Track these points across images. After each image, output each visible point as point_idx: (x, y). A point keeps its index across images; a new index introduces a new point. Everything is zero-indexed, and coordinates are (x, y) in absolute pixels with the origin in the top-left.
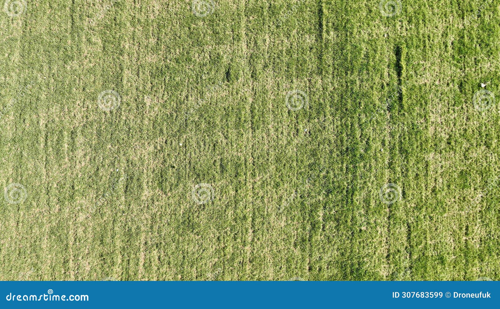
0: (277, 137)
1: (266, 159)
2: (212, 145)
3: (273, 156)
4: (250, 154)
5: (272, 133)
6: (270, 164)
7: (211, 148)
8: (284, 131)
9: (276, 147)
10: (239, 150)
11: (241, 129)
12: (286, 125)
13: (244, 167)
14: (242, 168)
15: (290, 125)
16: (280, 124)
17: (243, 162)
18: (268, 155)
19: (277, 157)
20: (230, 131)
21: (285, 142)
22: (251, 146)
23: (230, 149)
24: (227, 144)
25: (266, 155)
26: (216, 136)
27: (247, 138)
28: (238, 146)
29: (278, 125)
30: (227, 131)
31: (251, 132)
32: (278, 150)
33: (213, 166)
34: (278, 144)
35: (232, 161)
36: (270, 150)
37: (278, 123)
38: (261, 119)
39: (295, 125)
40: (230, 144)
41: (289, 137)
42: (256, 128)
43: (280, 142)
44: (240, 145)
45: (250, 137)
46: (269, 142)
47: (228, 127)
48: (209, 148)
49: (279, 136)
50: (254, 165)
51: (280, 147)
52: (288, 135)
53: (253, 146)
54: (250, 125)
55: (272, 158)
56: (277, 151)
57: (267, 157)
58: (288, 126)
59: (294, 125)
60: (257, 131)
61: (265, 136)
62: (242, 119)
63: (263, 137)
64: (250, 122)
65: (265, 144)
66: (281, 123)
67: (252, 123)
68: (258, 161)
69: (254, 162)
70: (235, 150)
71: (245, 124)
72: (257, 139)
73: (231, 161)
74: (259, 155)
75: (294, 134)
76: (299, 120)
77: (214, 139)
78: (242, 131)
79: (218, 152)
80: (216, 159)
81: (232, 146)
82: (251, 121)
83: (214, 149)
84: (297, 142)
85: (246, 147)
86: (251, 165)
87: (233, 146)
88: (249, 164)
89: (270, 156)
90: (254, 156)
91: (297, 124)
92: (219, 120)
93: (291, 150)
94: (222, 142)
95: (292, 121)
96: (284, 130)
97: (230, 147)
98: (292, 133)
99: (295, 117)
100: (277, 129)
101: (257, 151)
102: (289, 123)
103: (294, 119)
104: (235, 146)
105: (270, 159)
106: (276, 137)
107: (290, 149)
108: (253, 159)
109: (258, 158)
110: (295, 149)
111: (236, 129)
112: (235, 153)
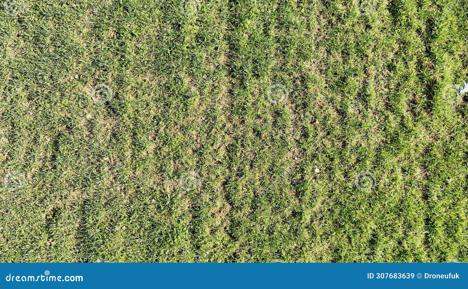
0: (342, 113)
1: (288, 212)
2: (46, 139)
3: (320, 200)
4: (217, 186)
5: (320, 97)
6: (306, 234)
7: (39, 152)
8: (371, 90)
9: (337, 161)
10: (171, 168)
11: (182, 75)
12: (381, 63)
13: (187, 245)
14: (176, 250)
15: (400, 65)
16: (353, 56)
17: (187, 221)
18: (299, 194)
19: (337, 202)
20: (131, 80)
21: (376, 138)
22: (222, 152)
23: (128, 160)
24: (114, 135)
25: (289, 192)
26: (66, 101)
27: (205, 113)
28: (166, 149)
29: (345, 61)
30: (120, 82)
31: (224, 89)
32: (346, 175)
33: (45, 236)
34: (344, 145)
35: (135, 215)
36: (308, 169)
37: (345, 54)
38: (273, 32)
39: (420, 63)
40: (127, 136)
41: (391, 117)
42: (249, 69)
43: (355, 139)
44: (176, 142)
45: (219, 108)
46: (305, 135)
47: (123, 63)
48: (30, 151)
49: (351, 110)
50: (234, 238)
51: (354, 158)
52: (388, 106)
53: (230, 149)
54: (222, 59)
55: (316, 208)
56: (338, 175)
57: (294, 201)
58: (391, 67)
59: (412, 65)
60: (252, 84)
61: (288, 110)
62: (187, 28)
63: (277, 114)
64: (224, 45)
65: (284, 143)
66: (359, 51)
67: (233, 47)
68: (254, 219)
69: (235, 224)
70: (151, 168)
71: (202, 54)
72: (249, 120)
73: (130, 214)
74: (260, 191)
75: (414, 102)
76: (435, 47)
77: (58, 114)
78: (187, 80)
79: (68, 173)
80: (60, 204)
81: (137, 145)
82: (228, 38)
83: (54, 157)
84: (428, 140)
85: (198, 152)
86: (222, 235)
87: (142, 147)
88: (213, 232)
89: (306, 198)
90: (237, 198)
91: (427, 62)
92: (85, 31)
93: (400, 177)
94: (91, 124)
95: (404, 44)
96: (371, 82)
97: (128, 154)
98: (404, 99)
99: (418, 31)
100: (344, 79)
101: (249, 175)
102: (391, 55)
103: (412, 37)
104: (151, 147)
105: (307, 217)
106: (334, 114)
107: (399, 170)
108: (228, 207)
109: (254, 207)
110: (418, 172)
111: (157, 71)
112: (150, 182)
